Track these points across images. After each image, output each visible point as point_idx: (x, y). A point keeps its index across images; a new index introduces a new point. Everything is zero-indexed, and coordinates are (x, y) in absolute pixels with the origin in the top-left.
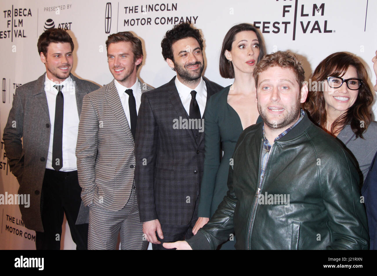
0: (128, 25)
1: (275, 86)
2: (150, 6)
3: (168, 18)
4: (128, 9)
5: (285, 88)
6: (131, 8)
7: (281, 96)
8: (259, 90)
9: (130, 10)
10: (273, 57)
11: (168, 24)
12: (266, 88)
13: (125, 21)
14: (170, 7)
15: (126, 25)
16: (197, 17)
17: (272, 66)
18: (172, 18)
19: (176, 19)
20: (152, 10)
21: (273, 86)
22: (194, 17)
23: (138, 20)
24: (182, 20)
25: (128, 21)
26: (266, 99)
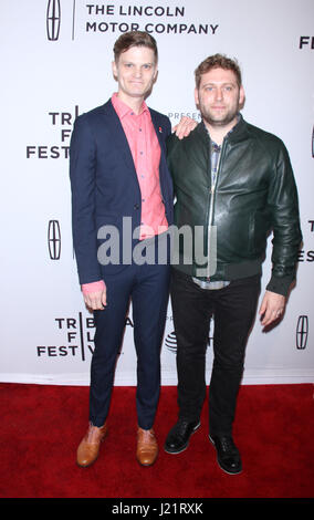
0: (95, 30)
1: (219, 86)
2: (135, 8)
3: (169, 26)
4: (94, 9)
5: (227, 89)
6: (100, 7)
7: (225, 97)
8: (202, 91)
9: (97, 10)
10: (215, 59)
11: (168, 32)
12: (210, 89)
13: (88, 24)
14: (172, 11)
15: (91, 30)
16: (217, 26)
17: (216, 68)
18: (175, 26)
19: (183, 27)
20: (140, 14)
21: (216, 87)
22: (211, 26)
23: (114, 24)
25: (95, 24)
26: (209, 100)
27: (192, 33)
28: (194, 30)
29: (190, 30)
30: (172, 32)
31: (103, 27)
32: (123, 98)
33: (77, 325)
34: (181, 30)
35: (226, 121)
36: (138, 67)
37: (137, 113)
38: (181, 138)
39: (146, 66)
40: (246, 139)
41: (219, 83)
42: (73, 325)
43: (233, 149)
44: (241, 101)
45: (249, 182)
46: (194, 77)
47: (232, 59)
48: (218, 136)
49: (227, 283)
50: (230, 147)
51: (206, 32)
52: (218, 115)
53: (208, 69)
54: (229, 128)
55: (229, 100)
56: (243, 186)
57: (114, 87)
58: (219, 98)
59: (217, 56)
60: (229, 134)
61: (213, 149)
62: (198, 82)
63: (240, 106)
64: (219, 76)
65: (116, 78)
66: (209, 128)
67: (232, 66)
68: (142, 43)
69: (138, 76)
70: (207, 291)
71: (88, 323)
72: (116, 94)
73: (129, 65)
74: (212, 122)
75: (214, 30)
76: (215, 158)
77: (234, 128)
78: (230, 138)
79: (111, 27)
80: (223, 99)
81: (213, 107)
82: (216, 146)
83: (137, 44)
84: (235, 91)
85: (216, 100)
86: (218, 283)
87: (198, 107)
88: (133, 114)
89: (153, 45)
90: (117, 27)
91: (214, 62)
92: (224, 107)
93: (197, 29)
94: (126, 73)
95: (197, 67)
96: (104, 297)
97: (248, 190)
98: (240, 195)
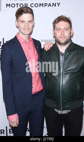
0: (10, 7)
1: (62, 29)
3: (40, 4)
5: (66, 30)
7: (65, 33)
8: (56, 31)
10: (61, 18)
11: (40, 7)
12: (59, 30)
13: (7, 4)
15: (8, 7)
16: (60, 3)
17: (61, 21)
18: (43, 4)
19: (46, 4)
21: (61, 29)
22: (57, 3)
24: (50, 5)
25: (10, 4)
26: (59, 34)
27: (50, 7)
28: (51, 5)
29: (49, 5)
30: (41, 7)
31: (13, 5)
32: (21, 35)
33: (5, 132)
34: (45, 6)
35: (66, 43)
36: (27, 22)
37: (27, 41)
38: (47, 50)
39: (30, 21)
40: (74, 50)
41: (62, 27)
42: (3, 133)
43: (69, 55)
44: (72, 35)
45: (76, 68)
46: (52, 25)
47: (68, 17)
48: (62, 49)
49: (69, 111)
50: (68, 54)
51: (55, 6)
52: (63, 41)
53: (58, 22)
54: (67, 46)
55: (67, 34)
56: (74, 69)
57: (17, 31)
58: (63, 34)
59: (62, 16)
60: (67, 48)
61: (61, 55)
62: (54, 27)
63: (71, 36)
64: (63, 25)
65: (17, 27)
66: (59, 46)
67: (68, 20)
68: (27, 12)
69: (27, 26)
70: (61, 115)
71: (10, 131)
72: (18, 33)
73: (23, 22)
74: (60, 44)
75: (59, 5)
76: (62, 58)
77: (69, 46)
78: (68, 50)
79: (16, 5)
80: (64, 34)
81: (60, 37)
82: (62, 53)
83: (25, 13)
84: (69, 30)
85: (61, 34)
86: (65, 111)
87: (54, 37)
88: (26, 42)
89: (32, 12)
90: (19, 5)
91: (61, 19)
92: (65, 37)
93: (52, 5)
94: (22, 25)
95: (53, 21)
96: (18, 121)
97: (76, 71)
98: (73, 73)
